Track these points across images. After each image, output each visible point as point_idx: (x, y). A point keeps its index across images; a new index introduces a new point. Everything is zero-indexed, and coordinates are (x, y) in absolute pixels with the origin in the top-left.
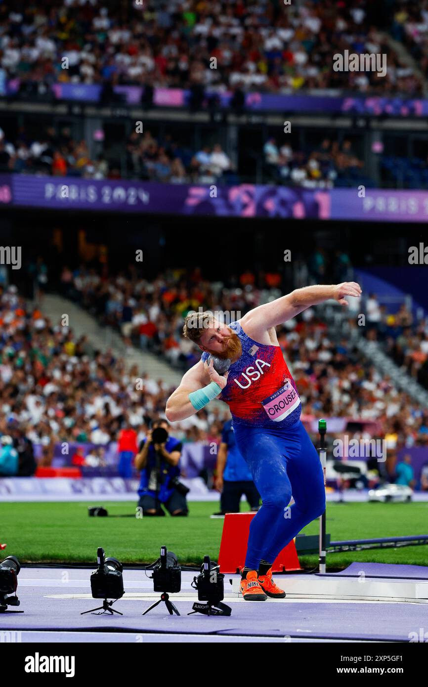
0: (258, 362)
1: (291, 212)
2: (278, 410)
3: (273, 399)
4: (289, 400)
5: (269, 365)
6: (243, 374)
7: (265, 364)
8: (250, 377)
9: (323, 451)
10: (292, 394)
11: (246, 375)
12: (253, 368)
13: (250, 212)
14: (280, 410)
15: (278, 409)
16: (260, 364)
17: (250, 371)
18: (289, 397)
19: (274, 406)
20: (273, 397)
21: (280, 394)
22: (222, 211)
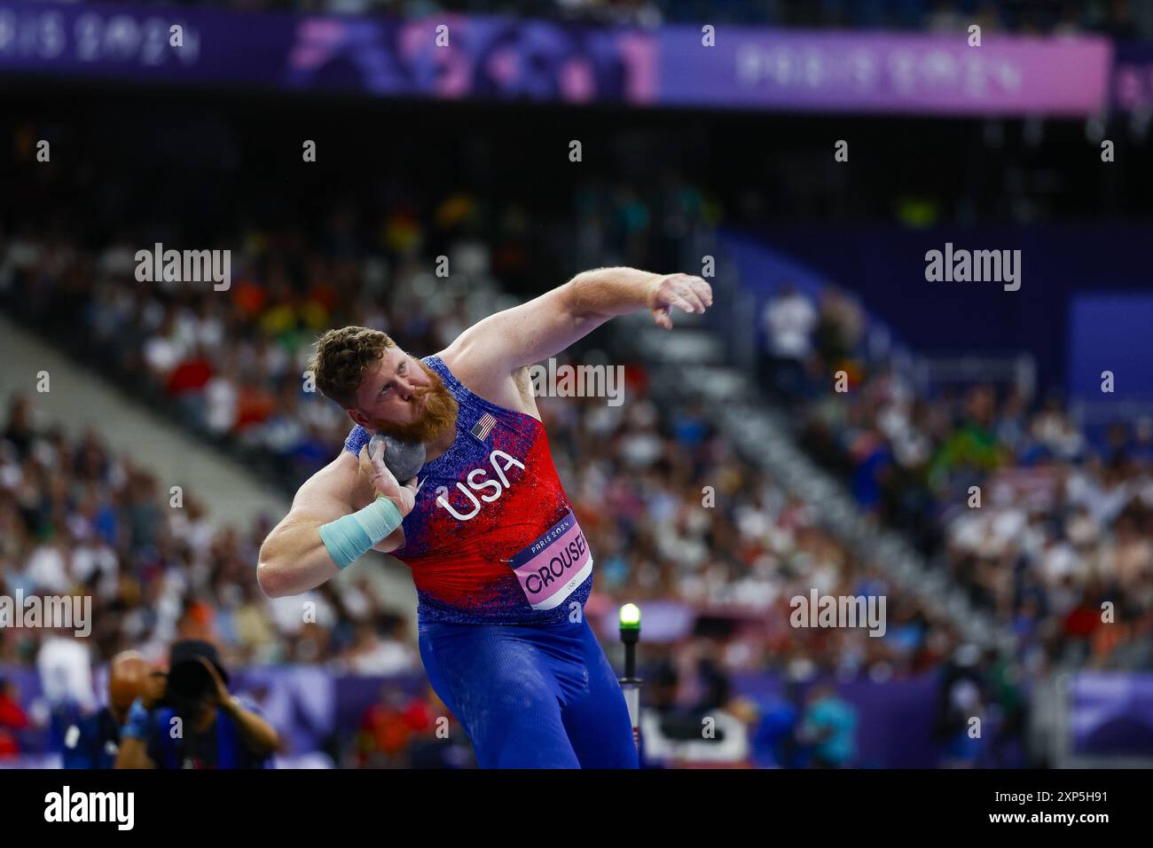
0: (497, 458)
1: (556, 86)
2: (549, 580)
3: (538, 552)
4: (572, 555)
5: (522, 467)
6: (459, 485)
7: (512, 461)
8: (478, 494)
9: (630, 685)
10: (580, 540)
11: (468, 487)
12: (483, 472)
13: (455, 83)
14: (553, 581)
15: (549, 577)
16: (502, 462)
17: (477, 480)
18: (573, 548)
19: (540, 571)
20: (538, 547)
21: (554, 540)
22: (383, 81)
